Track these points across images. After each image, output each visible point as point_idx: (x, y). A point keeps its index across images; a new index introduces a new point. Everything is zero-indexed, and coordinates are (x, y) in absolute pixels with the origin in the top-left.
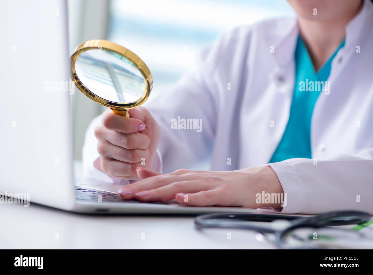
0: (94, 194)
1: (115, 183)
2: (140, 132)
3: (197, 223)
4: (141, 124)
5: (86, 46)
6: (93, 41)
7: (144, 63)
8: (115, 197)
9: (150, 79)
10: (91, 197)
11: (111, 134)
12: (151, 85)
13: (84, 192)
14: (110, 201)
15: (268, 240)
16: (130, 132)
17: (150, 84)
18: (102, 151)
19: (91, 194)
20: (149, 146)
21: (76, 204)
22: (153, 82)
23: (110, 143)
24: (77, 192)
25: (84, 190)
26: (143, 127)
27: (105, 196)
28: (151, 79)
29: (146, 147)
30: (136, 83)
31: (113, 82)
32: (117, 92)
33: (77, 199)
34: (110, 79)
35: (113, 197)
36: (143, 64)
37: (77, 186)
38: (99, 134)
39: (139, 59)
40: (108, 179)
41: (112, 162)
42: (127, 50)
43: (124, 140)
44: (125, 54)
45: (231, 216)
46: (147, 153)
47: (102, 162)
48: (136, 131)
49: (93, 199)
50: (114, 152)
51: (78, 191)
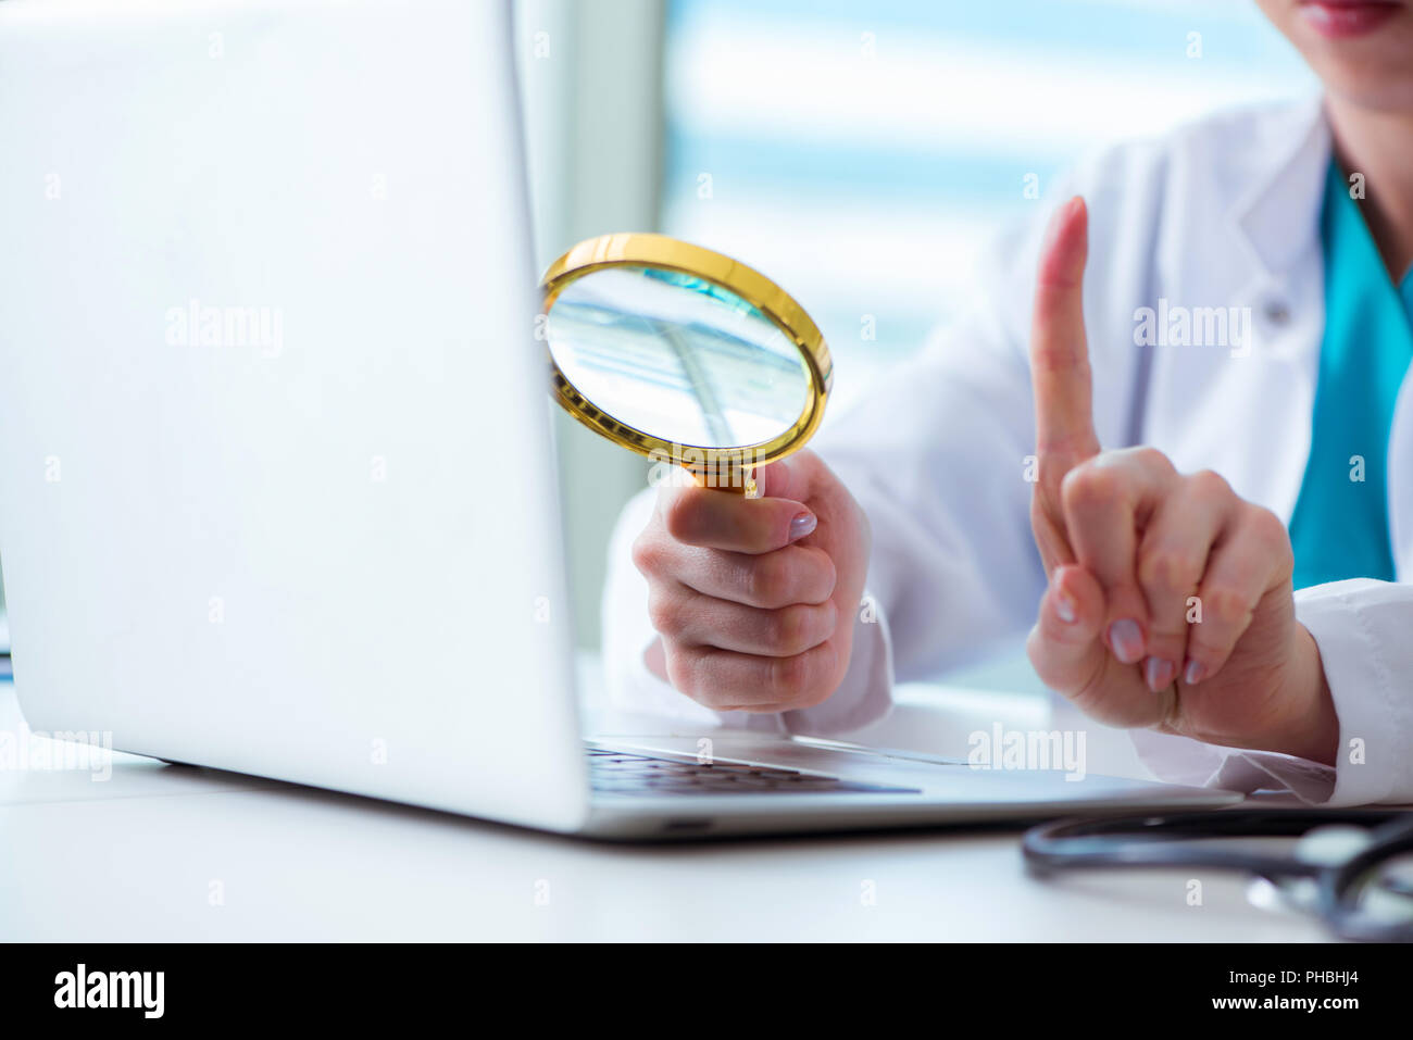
0: (655, 767)
1: (726, 727)
2: (801, 543)
3: (1029, 854)
4: (802, 514)
5: (572, 263)
6: (605, 240)
7: (796, 304)
8: (730, 775)
9: (822, 357)
10: (645, 781)
11: (695, 559)
12: (827, 377)
13: (619, 761)
14: (713, 789)
15: (1292, 905)
16: (766, 547)
17: (824, 375)
18: (671, 621)
19: (642, 768)
20: (836, 587)
21: (593, 809)
22: (831, 366)
23: (694, 593)
24: (593, 764)
25: (617, 757)
26: (808, 525)
27: (693, 773)
28: (826, 357)
29: (822, 595)
30: (771, 374)
31: (688, 377)
32: (705, 410)
33: (595, 789)
34: (678, 371)
35: (721, 776)
36: (792, 308)
37: (593, 744)
38: (651, 562)
39: (776, 290)
40: (699, 713)
41: (707, 658)
42: (734, 263)
43: (745, 578)
44: (725, 280)
45: (1154, 822)
46: (831, 613)
47: (670, 658)
48: (786, 542)
49: (652, 785)
50: (713, 623)
51: (596, 759)
